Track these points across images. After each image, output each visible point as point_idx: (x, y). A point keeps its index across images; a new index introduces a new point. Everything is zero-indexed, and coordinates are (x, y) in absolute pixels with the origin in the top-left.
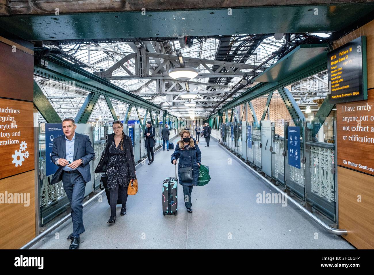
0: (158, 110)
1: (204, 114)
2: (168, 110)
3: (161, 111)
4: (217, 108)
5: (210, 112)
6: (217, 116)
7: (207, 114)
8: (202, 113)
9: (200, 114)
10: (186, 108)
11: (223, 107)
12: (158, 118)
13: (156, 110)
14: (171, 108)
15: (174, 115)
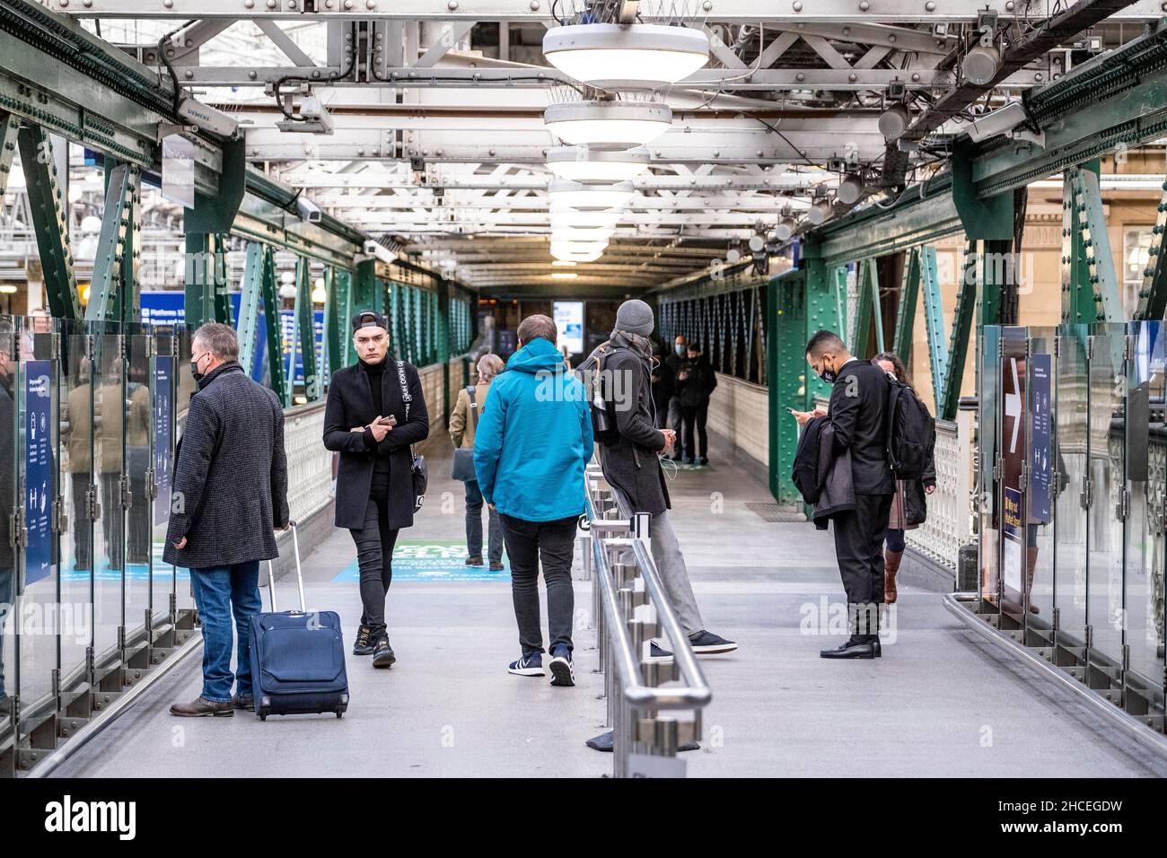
0: (132, 122)
1: (750, 199)
2: (265, 137)
3: (173, 143)
4: (951, 127)
5: (833, 180)
6: (938, 230)
7: (783, 202)
8: (715, 190)
9: (684, 201)
10: (537, 113)
11: (1039, 110)
12: (127, 243)
13: (109, 125)
14: (308, 106)
15: (331, 202)
